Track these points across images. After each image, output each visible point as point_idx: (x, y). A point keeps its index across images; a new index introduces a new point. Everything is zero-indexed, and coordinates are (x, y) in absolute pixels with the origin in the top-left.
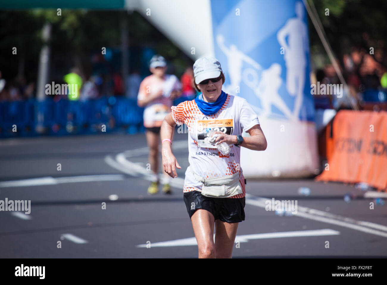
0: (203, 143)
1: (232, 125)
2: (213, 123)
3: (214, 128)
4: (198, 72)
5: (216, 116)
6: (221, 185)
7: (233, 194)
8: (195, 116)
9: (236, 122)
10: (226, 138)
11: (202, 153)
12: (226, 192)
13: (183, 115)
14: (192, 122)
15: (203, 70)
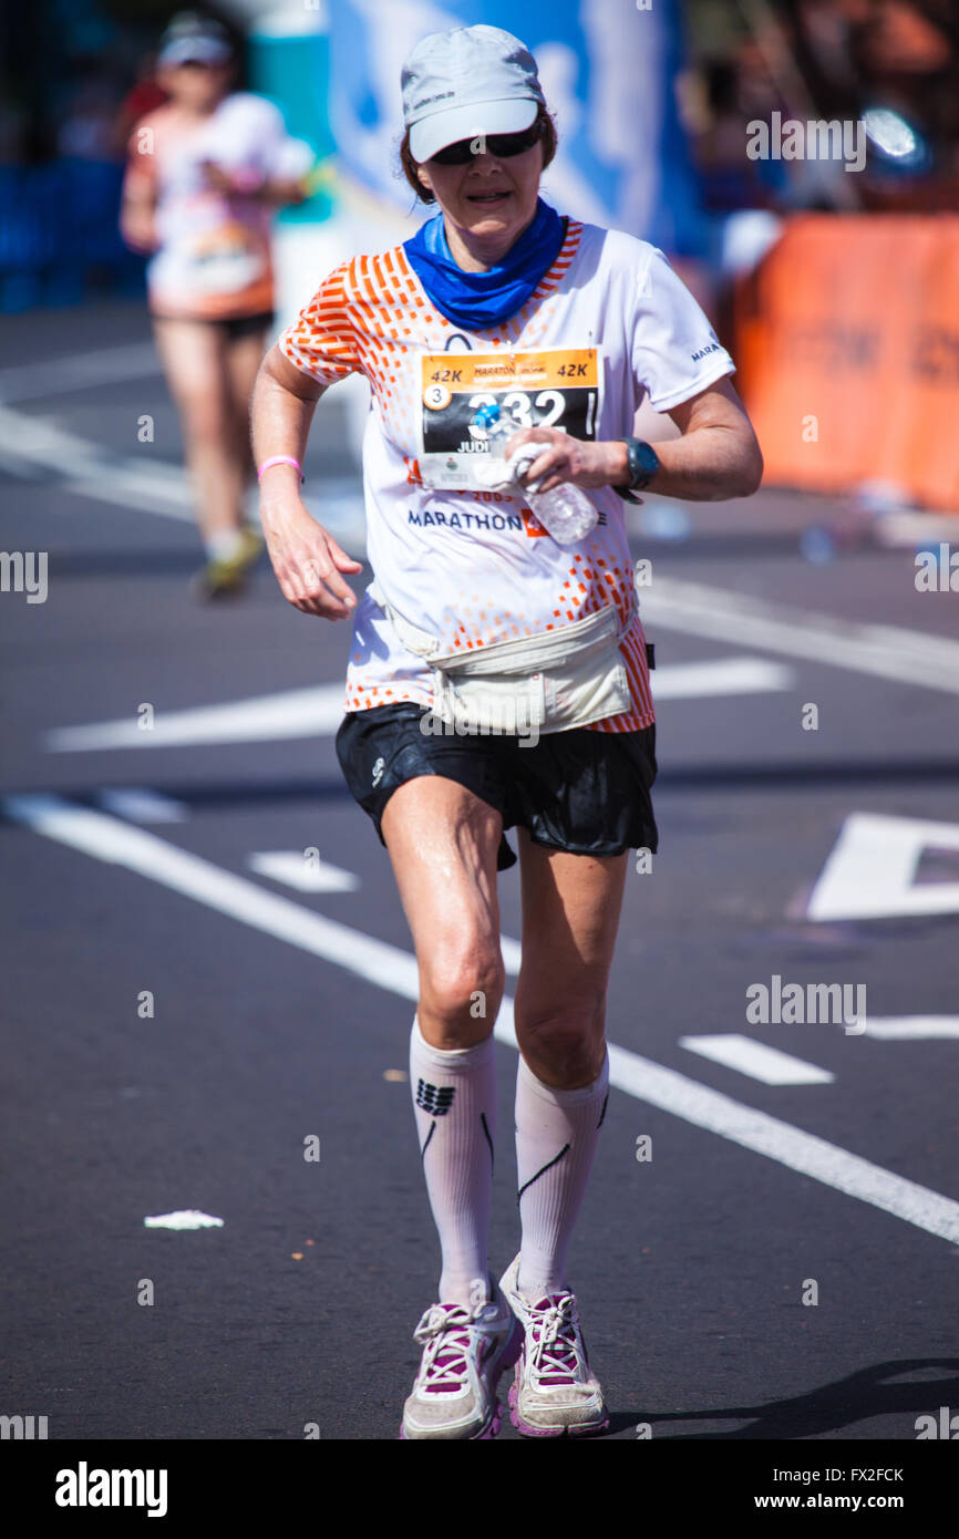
0: (448, 470)
1: (596, 381)
2: (496, 371)
3: (504, 395)
4: (424, 102)
5: (510, 330)
6: (527, 676)
7: (587, 717)
8: (407, 331)
9: (612, 363)
10: (579, 461)
11: (442, 520)
12: (550, 707)
13: (352, 327)
14: (391, 362)
15: (451, 94)
